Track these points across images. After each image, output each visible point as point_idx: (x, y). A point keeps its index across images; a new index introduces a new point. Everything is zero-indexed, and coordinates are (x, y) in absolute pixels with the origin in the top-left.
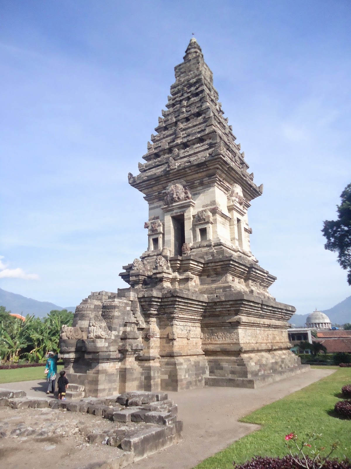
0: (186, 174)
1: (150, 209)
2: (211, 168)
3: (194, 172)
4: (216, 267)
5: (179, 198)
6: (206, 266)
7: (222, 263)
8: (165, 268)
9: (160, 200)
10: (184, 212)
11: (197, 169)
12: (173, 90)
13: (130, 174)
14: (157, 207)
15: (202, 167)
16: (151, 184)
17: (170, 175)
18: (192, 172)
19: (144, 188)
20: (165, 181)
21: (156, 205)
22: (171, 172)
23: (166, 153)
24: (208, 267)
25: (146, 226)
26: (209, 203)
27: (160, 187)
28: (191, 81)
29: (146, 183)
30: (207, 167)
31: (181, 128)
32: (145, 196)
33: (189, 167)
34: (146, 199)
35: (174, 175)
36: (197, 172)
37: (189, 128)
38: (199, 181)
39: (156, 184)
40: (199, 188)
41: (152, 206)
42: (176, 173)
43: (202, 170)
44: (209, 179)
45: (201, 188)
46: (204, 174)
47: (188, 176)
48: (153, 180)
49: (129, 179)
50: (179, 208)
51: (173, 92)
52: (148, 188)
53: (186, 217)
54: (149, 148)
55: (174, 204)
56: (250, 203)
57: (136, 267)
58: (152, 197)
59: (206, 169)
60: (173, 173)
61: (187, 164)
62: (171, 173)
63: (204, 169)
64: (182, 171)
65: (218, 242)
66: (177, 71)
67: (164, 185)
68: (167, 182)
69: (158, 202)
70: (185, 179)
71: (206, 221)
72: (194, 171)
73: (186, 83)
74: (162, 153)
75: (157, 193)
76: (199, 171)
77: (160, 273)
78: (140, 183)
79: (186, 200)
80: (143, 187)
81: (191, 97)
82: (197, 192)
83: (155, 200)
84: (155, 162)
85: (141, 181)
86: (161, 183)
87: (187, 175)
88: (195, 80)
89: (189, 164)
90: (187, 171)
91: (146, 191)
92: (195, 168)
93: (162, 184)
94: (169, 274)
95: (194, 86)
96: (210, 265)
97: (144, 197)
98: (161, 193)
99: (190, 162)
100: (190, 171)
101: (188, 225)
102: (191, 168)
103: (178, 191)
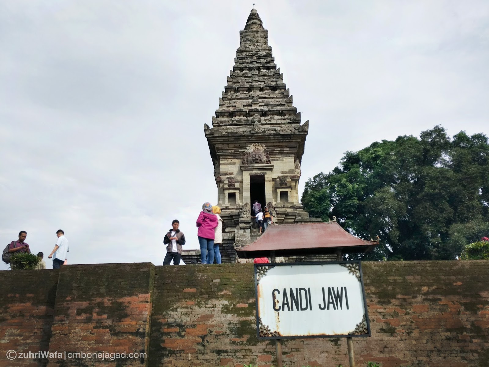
0: (268, 140)
2: (294, 140)
3: (277, 141)
5: (261, 160)
10: (264, 174)
11: (281, 138)
12: (239, 54)
15: (286, 138)
16: (229, 141)
17: (253, 137)
18: (275, 140)
19: (219, 143)
20: (245, 142)
22: (256, 135)
26: (288, 170)
27: (237, 145)
29: (224, 138)
30: (291, 139)
31: (258, 96)
33: (274, 135)
35: (256, 138)
36: (280, 141)
37: (266, 98)
38: (279, 149)
39: (234, 142)
40: (277, 156)
42: (259, 137)
43: (284, 141)
44: (289, 150)
45: (280, 156)
46: (286, 144)
47: (270, 142)
48: (233, 138)
49: (205, 130)
50: (260, 169)
52: (223, 144)
53: (266, 179)
54: (221, 104)
55: (255, 165)
58: (227, 153)
59: (289, 141)
60: (256, 136)
61: (272, 132)
62: (253, 136)
63: (287, 141)
64: (267, 137)
66: (242, 36)
67: (242, 145)
69: (232, 159)
70: (266, 144)
71: (288, 185)
72: (277, 140)
74: (239, 113)
75: (233, 151)
76: (281, 141)
78: (218, 137)
79: (268, 164)
80: (219, 142)
81: (261, 68)
82: (276, 158)
83: (230, 157)
85: (220, 135)
86: (240, 142)
87: (269, 141)
88: (264, 53)
89: (275, 132)
90: (270, 138)
91: (220, 146)
92: (280, 137)
93: (241, 143)
95: (265, 59)
98: (238, 152)
99: (276, 131)
100: (274, 139)
101: (269, 188)
102: (276, 136)
103: (260, 153)
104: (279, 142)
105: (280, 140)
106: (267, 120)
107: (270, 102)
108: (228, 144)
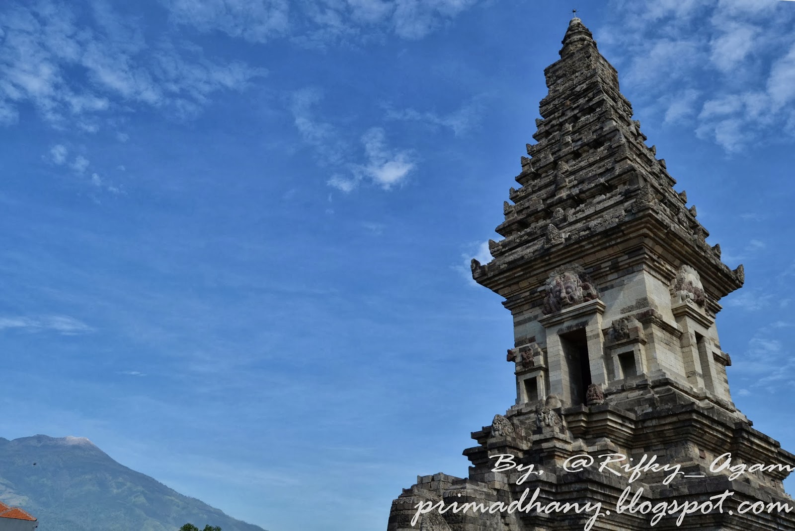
0: (582, 251)
1: (516, 324)
2: (631, 236)
3: (599, 248)
4: (663, 428)
5: (572, 298)
6: (640, 427)
7: (675, 419)
8: (557, 429)
9: (534, 306)
10: (585, 324)
11: (604, 240)
12: (544, 108)
13: (475, 262)
14: (529, 320)
15: (615, 236)
16: (515, 277)
17: (551, 257)
18: (594, 247)
19: (502, 286)
20: (543, 269)
21: (527, 315)
22: (554, 250)
23: (540, 218)
24: (646, 427)
25: (511, 357)
26: (634, 303)
27: (533, 280)
28: (578, 89)
29: (505, 275)
30: (624, 235)
31: (566, 172)
32: (504, 300)
33: (586, 238)
34: (507, 306)
35: (559, 256)
36: (604, 246)
37: (582, 169)
38: (609, 263)
39: (525, 277)
40: (610, 277)
41: (521, 318)
42: (563, 251)
43: (613, 242)
44: (629, 258)
45: (615, 276)
46: (620, 247)
47: (587, 255)
48: (519, 269)
49: (473, 271)
50: (575, 317)
51: (545, 111)
52: (509, 286)
53: (588, 334)
54: (507, 212)
55: (563, 311)
56: (719, 303)
57: (498, 430)
58: (519, 301)
59: (622, 239)
60: (555, 252)
61: (582, 233)
62: (552, 253)
63: (619, 240)
64: (575, 246)
65: (661, 378)
66: (548, 75)
67: (541, 277)
68: (546, 271)
69: (531, 310)
70: (581, 261)
71: (632, 337)
72: (597, 246)
73: (568, 92)
74: (532, 218)
75: (528, 294)
76: (608, 244)
77: (547, 440)
78: (494, 276)
79: (588, 301)
80: (501, 283)
81: (579, 115)
82: (608, 284)
83: (526, 307)
84: (521, 237)
85: (496, 272)
86: (535, 272)
87: (586, 253)
88: (584, 86)
89: (587, 232)
90: (583, 246)
91: (506, 291)
92: (601, 239)
93: (537, 274)
94: (566, 442)
95: (585, 97)
96: (649, 424)
97: (503, 303)
98: (537, 292)
99: (589, 229)
100: (591, 246)
101: (595, 350)
102: (593, 240)
103: (569, 284)
104: (606, 248)
105: (605, 243)
106: (580, 211)
107: (587, 173)
108: (517, 283)
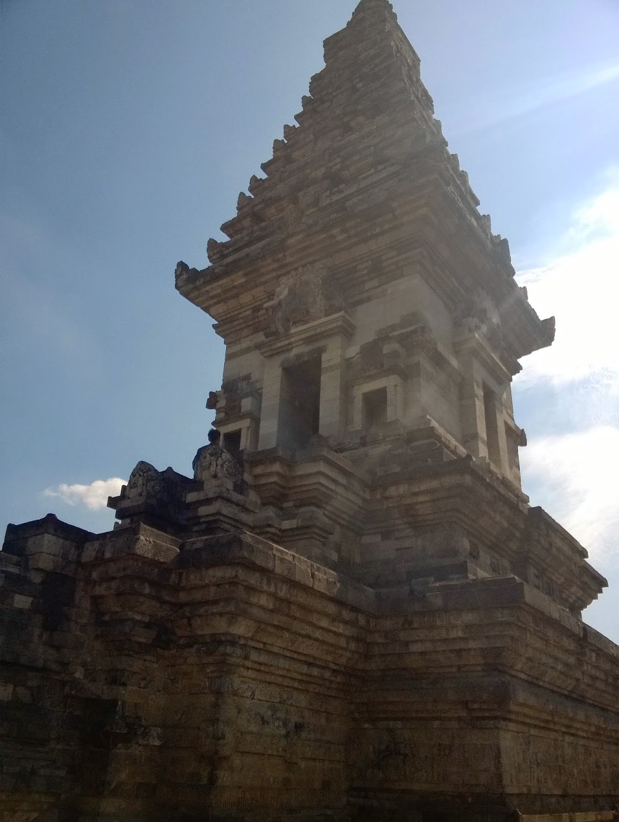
1: (229, 357)
5: (307, 311)
6: (378, 496)
9: (256, 331)
10: (321, 350)
13: (182, 266)
14: (248, 350)
16: (235, 287)
19: (215, 300)
20: (274, 274)
21: (245, 344)
25: (212, 402)
27: (259, 292)
32: (216, 322)
34: (219, 330)
36: (365, 235)
38: (369, 262)
39: (248, 286)
40: (368, 286)
41: (237, 348)
43: (378, 228)
44: (398, 255)
45: (375, 283)
46: (387, 237)
47: (339, 250)
49: (178, 278)
50: (309, 340)
52: (225, 300)
53: (324, 365)
54: (241, 206)
55: (293, 331)
57: (137, 486)
58: (237, 322)
67: (269, 286)
69: (252, 337)
71: (388, 365)
75: (249, 311)
76: (369, 233)
77: (208, 501)
79: (330, 316)
80: (214, 296)
83: (246, 332)
87: (336, 248)
91: (220, 309)
93: (265, 282)
97: (214, 326)
98: (262, 310)
101: (330, 389)
105: (365, 230)
108: (236, 296)
